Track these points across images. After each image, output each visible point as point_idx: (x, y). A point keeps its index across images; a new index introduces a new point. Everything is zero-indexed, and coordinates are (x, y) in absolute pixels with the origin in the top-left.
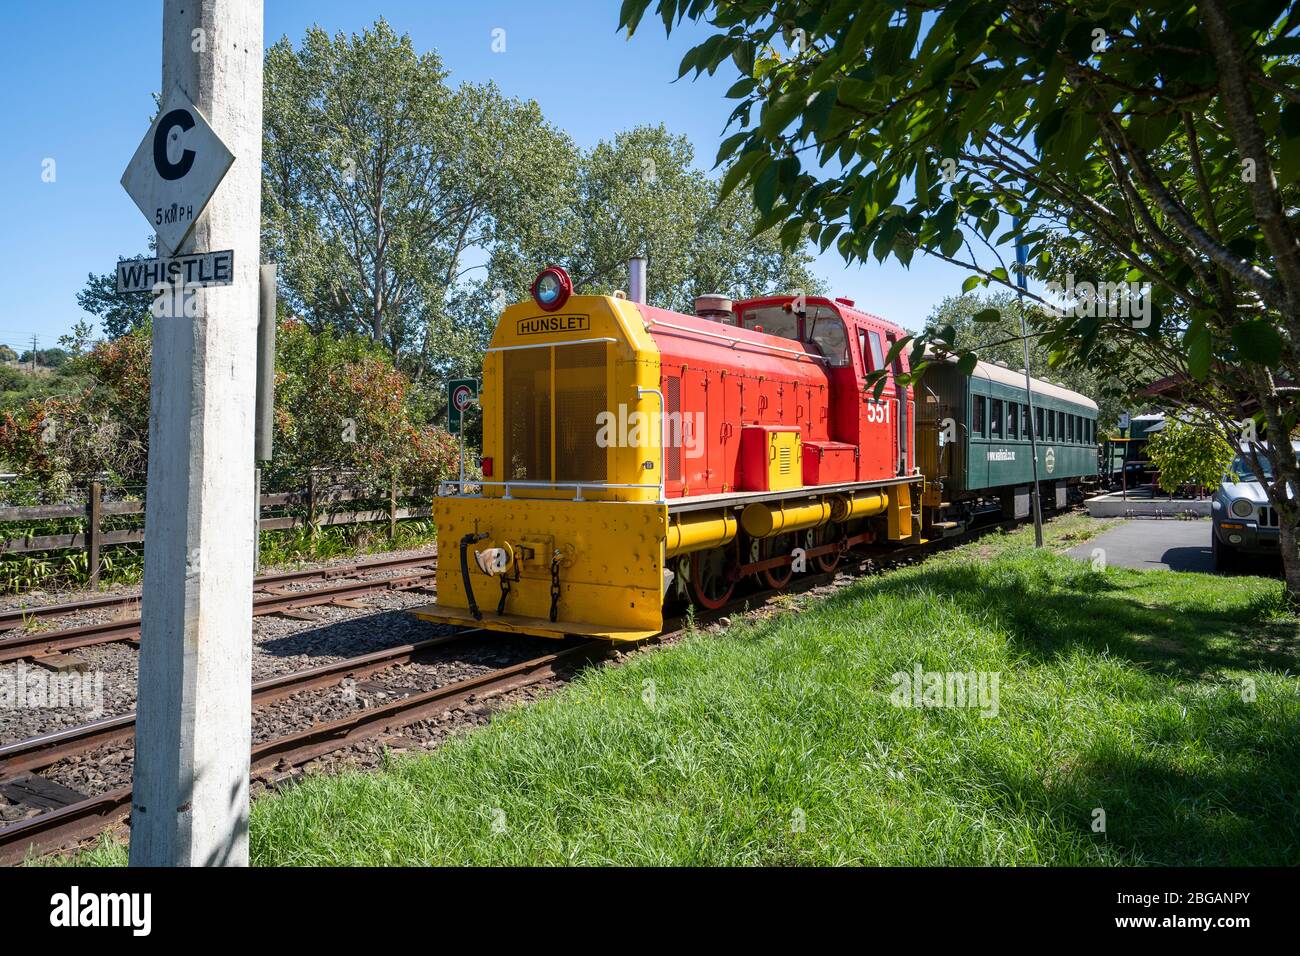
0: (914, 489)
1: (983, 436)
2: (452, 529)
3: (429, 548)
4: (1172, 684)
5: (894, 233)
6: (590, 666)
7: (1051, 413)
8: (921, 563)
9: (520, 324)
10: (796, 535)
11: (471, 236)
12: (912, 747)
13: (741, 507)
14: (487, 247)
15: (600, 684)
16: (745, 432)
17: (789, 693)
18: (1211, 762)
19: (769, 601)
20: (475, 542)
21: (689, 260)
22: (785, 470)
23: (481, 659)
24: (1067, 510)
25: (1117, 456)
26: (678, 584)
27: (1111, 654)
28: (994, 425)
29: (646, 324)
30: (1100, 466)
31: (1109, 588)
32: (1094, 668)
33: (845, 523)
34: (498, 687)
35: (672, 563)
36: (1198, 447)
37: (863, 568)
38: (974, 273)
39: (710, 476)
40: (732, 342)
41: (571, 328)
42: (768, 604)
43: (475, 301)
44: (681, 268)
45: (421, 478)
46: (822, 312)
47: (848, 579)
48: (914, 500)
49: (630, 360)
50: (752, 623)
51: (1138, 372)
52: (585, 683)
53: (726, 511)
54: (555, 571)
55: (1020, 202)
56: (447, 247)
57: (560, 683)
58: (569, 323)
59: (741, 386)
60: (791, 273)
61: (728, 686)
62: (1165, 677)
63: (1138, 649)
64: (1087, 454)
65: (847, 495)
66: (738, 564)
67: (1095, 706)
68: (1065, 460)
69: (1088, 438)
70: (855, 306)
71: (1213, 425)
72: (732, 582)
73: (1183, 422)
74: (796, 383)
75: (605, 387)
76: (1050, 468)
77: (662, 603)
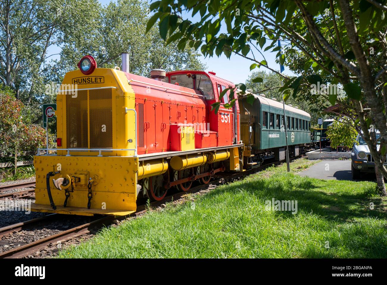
0: (240, 149)
1: (267, 128)
2: (43, 170)
3: (32, 179)
4: (336, 224)
5: (223, 46)
6: (104, 227)
7: (293, 118)
8: (243, 179)
9: (73, 80)
10: (193, 169)
11: (52, 41)
12: (237, 254)
13: (170, 158)
14: (60, 46)
15: (109, 235)
16: (171, 127)
17: (188, 235)
18: (349, 254)
19: (182, 197)
20: (53, 175)
21: (149, 54)
22: (188, 142)
23: (56, 227)
24: (299, 157)
25: (318, 135)
26: (143, 190)
27: (313, 213)
28: (271, 124)
29: (129, 81)
30: (311, 139)
31: (314, 187)
32: (307, 219)
33: (213, 164)
34: (63, 239)
35: (141, 182)
36: (345, 132)
37: (220, 182)
38: (254, 62)
39: (157, 145)
40: (166, 89)
41: (96, 82)
42: (181, 198)
43: (55, 70)
44: (146, 57)
45: (29, 148)
46: (203, 77)
47: (214, 187)
48: (240, 154)
49: (122, 96)
50: (175, 206)
51: (324, 102)
52: (102, 235)
53: (163, 160)
54: (90, 187)
55: (274, 34)
56: (41, 45)
57: (91, 235)
58: (95, 80)
59: (170, 108)
60: (192, 61)
61: (162, 233)
62: (333, 221)
63: (324, 211)
64: (307, 135)
65: (213, 152)
66: (169, 181)
67: (307, 234)
68: (298, 137)
69: (307, 128)
70: (216, 75)
71: (351, 123)
72: (166, 189)
73: (340, 122)
74: (192, 107)
75: (112, 108)
76: (293, 140)
77: (136, 199)
